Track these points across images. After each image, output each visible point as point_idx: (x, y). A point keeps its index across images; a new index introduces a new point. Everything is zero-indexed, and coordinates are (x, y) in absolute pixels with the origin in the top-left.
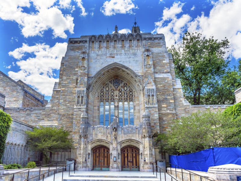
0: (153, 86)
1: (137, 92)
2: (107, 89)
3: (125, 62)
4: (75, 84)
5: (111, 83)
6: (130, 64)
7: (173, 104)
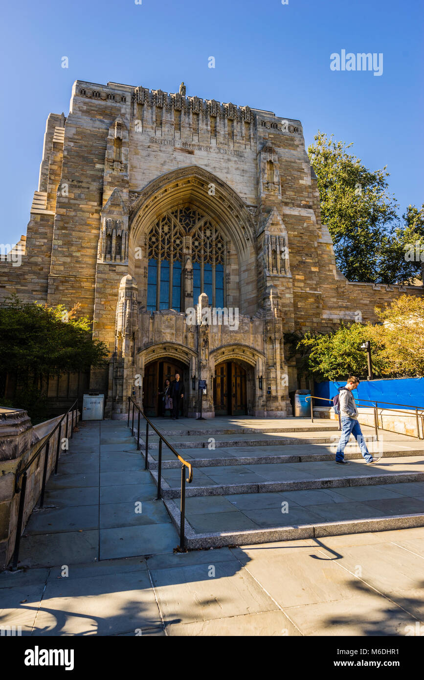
0: (281, 232)
1: (235, 244)
2: (166, 229)
3: (217, 170)
4: (96, 204)
5: (176, 216)
6: (229, 176)
7: (316, 275)
